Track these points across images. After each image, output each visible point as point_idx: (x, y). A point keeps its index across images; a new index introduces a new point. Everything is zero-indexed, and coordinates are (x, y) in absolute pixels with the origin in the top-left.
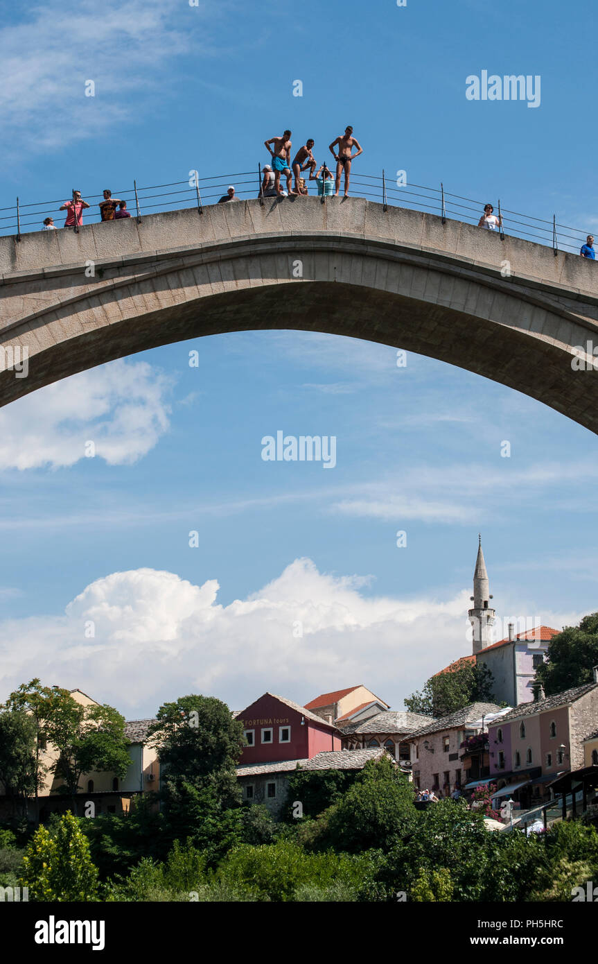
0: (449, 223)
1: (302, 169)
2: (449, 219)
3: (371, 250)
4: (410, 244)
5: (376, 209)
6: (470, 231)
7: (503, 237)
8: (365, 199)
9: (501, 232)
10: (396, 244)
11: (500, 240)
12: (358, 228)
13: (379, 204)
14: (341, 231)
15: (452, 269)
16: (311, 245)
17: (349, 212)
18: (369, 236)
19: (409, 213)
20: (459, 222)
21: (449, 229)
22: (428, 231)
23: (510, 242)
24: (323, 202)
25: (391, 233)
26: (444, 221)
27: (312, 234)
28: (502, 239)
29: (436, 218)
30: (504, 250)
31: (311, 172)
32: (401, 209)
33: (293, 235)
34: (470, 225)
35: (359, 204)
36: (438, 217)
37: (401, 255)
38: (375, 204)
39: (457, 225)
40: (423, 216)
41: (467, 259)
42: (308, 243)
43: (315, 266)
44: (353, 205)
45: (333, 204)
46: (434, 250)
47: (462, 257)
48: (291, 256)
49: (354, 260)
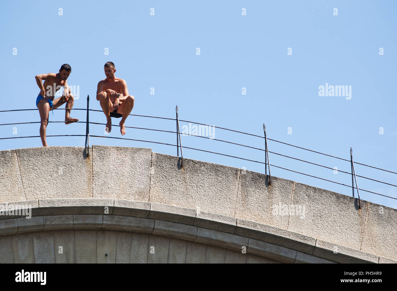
0: (275, 183)
1: (53, 107)
2: (276, 178)
3: (160, 226)
4: (219, 217)
5: (166, 165)
6: (308, 196)
7: (358, 204)
8: (150, 150)
9: (356, 196)
10: (198, 217)
11: (354, 208)
12: (140, 193)
13: (170, 158)
14: (116, 199)
15: (282, 254)
16: (70, 221)
17: (127, 169)
18: (157, 206)
19: (216, 169)
20: (292, 182)
21: (276, 192)
22: (245, 196)
23: (370, 211)
24: (86, 155)
25: (190, 200)
26: (268, 180)
27: (70, 205)
28: (358, 207)
29: (256, 177)
30: (361, 224)
31: (68, 110)
32: (204, 164)
33: (41, 206)
34: (308, 187)
35: (142, 157)
36: (260, 176)
37: (206, 234)
38: (166, 157)
39: (288, 186)
40: (236, 174)
41: (304, 237)
42: (64, 218)
43: (75, 252)
44: (133, 159)
45: (102, 158)
46: (255, 225)
47: (297, 235)
48: (38, 238)
49: (135, 243)
